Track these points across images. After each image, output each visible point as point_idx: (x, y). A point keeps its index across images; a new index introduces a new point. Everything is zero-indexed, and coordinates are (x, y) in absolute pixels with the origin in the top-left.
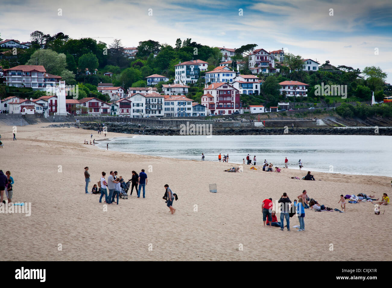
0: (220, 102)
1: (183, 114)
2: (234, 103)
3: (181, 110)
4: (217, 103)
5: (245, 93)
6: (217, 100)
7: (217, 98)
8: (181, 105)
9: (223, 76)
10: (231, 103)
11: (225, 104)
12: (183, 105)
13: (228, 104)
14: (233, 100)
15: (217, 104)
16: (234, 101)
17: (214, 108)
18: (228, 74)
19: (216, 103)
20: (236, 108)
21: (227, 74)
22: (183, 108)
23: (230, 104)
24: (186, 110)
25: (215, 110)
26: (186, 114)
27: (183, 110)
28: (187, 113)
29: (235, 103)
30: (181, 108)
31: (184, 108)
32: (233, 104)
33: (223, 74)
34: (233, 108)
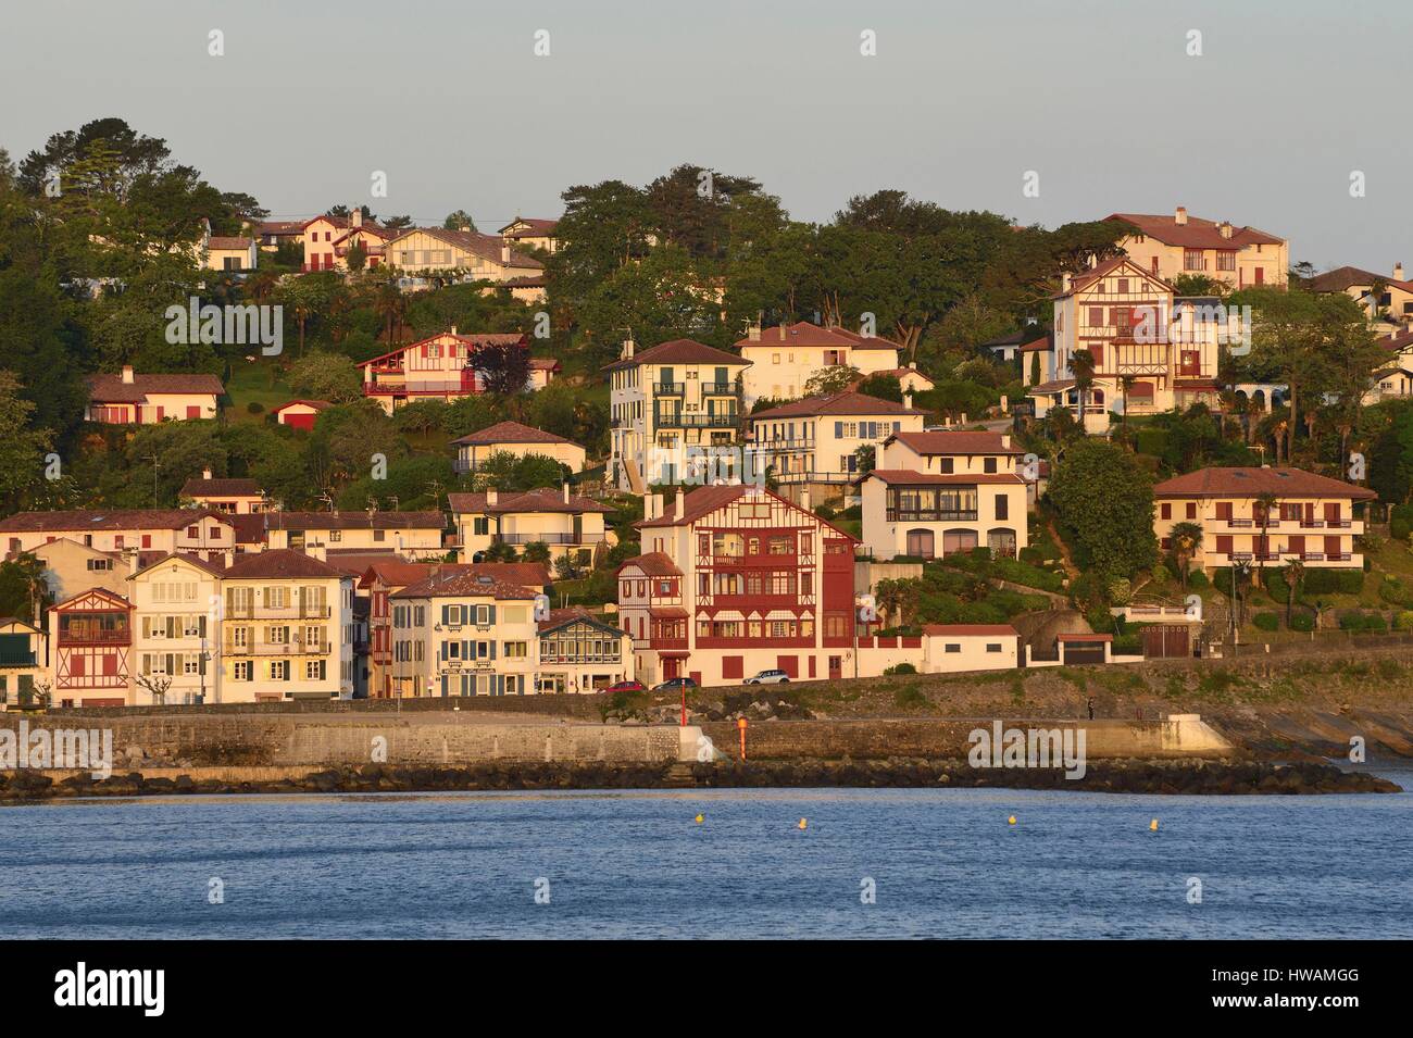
0: (724, 602)
1: (473, 677)
2: (814, 614)
3: (465, 658)
4: (699, 609)
5: (926, 548)
6: (705, 592)
7: (705, 577)
8: (464, 622)
9: (839, 434)
10: (798, 610)
11: (755, 616)
12: (473, 622)
13: (774, 615)
14: (808, 591)
15: (704, 616)
16: (817, 598)
17: (685, 644)
18: (872, 425)
19: (691, 611)
20: (828, 643)
21: (863, 424)
22: (473, 643)
23: (789, 615)
24: (493, 657)
25: (685, 656)
26: (493, 677)
27: (473, 658)
28: (501, 677)
29: (819, 609)
30: (465, 643)
31: (483, 646)
32: (806, 615)
33: (838, 426)
34: (809, 642)
